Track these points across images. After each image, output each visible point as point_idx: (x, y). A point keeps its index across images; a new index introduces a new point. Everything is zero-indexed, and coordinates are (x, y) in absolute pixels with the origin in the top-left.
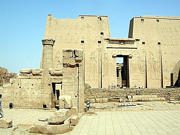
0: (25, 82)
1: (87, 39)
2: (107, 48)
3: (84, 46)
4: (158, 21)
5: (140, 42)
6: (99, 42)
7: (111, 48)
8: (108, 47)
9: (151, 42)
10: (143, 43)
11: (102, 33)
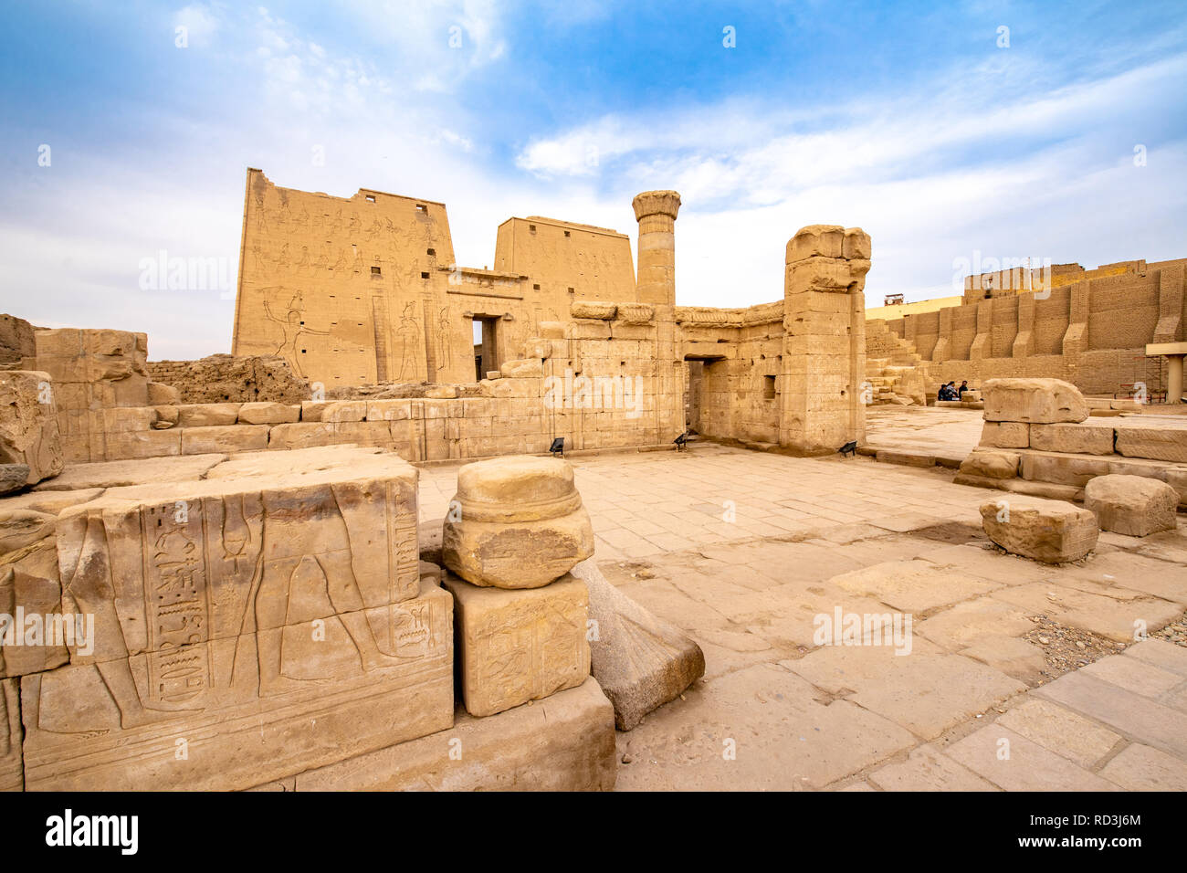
0: (596, 354)
1: (390, 264)
2: (448, 292)
3: (382, 281)
4: (567, 234)
5: (529, 285)
6: (425, 275)
7: (459, 293)
8: (450, 290)
9: (554, 285)
10: (536, 287)
11: (431, 252)
